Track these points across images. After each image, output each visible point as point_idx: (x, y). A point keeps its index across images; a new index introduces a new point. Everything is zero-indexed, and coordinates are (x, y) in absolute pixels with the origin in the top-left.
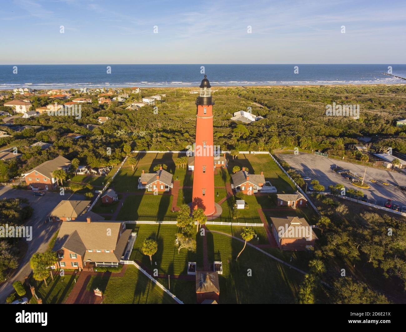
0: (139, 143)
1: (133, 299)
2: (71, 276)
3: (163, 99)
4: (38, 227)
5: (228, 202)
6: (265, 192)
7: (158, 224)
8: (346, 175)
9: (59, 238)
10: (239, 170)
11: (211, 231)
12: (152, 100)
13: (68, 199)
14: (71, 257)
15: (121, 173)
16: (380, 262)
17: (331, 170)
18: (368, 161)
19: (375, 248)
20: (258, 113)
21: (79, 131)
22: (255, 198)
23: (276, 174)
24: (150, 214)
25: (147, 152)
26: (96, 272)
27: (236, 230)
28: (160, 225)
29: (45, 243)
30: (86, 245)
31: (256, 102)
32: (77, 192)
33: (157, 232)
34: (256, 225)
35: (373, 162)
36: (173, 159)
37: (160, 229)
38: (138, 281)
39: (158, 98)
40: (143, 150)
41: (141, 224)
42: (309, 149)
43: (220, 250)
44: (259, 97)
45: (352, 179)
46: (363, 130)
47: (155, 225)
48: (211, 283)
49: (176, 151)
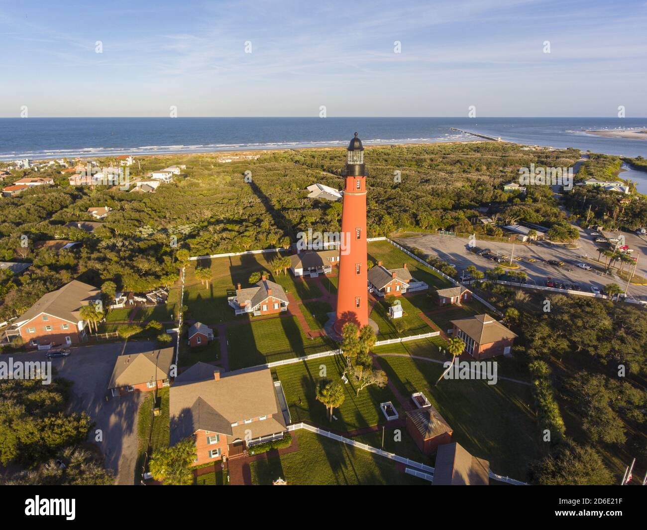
0: (193, 244)
1: (334, 478)
2: (214, 473)
3: (183, 173)
4: (97, 410)
5: (378, 312)
6: (414, 290)
7: (301, 362)
8: (487, 255)
9: (174, 417)
10: (373, 265)
11: (380, 355)
12: (168, 176)
13: (123, 352)
14: (209, 442)
15: (188, 295)
16: (596, 347)
17: (468, 251)
18: (502, 235)
19: (586, 333)
20: (340, 186)
21: (65, 235)
22: (407, 300)
23: (412, 265)
24: (279, 349)
25: (212, 257)
26: (253, 455)
27: (410, 347)
28: (304, 361)
29: (129, 435)
30: (227, 416)
31: (324, 170)
32: (131, 338)
33: (307, 373)
34: (431, 335)
35: (508, 236)
36: (258, 262)
37: (309, 368)
38: (324, 449)
39: (177, 171)
40: (204, 255)
41: (277, 366)
42: (431, 228)
43: (407, 378)
44: (327, 163)
45: (498, 259)
46: (474, 198)
47: (297, 363)
48: (439, 422)
49: (257, 250)
